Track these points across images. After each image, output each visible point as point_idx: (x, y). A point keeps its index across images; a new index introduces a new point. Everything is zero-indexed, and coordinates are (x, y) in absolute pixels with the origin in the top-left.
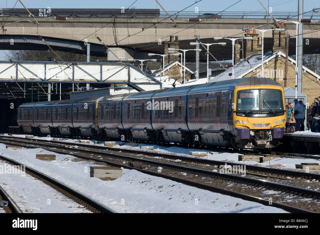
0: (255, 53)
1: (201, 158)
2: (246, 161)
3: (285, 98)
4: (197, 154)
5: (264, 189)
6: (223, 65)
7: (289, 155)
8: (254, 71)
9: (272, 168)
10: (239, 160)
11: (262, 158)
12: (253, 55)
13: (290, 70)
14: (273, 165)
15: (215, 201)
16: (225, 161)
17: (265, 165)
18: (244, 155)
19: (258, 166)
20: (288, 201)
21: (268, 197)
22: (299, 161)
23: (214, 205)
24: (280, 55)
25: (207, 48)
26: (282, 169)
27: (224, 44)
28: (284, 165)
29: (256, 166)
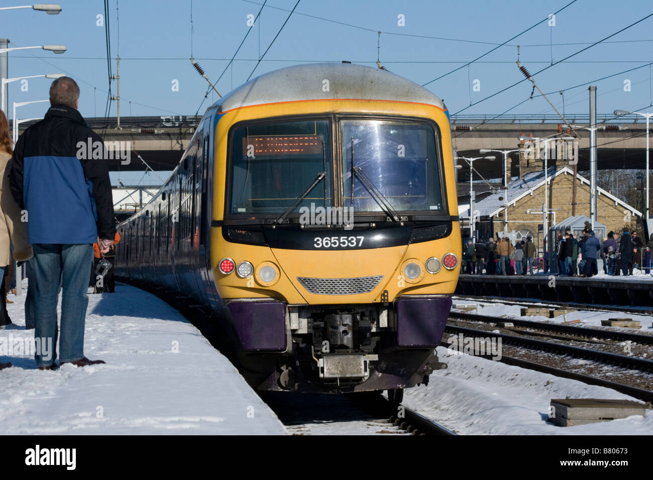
0: (532, 170)
1: (469, 313)
2: (532, 316)
3: (575, 230)
4: (463, 307)
5: (569, 357)
6: (494, 186)
7: (588, 307)
8: (531, 194)
9: (570, 325)
10: (522, 315)
11: (553, 311)
12: (529, 172)
13: (580, 192)
14: (571, 322)
15: (514, 377)
16: (504, 316)
17: (558, 320)
18: (529, 308)
19: (550, 323)
20: (608, 374)
21: (579, 368)
22: (606, 316)
23: (514, 383)
24: (566, 171)
25: (470, 163)
26: (583, 327)
27: (494, 157)
28: (585, 321)
29: (546, 323)
